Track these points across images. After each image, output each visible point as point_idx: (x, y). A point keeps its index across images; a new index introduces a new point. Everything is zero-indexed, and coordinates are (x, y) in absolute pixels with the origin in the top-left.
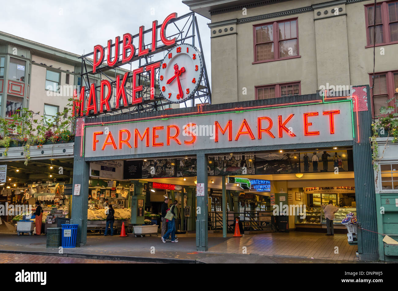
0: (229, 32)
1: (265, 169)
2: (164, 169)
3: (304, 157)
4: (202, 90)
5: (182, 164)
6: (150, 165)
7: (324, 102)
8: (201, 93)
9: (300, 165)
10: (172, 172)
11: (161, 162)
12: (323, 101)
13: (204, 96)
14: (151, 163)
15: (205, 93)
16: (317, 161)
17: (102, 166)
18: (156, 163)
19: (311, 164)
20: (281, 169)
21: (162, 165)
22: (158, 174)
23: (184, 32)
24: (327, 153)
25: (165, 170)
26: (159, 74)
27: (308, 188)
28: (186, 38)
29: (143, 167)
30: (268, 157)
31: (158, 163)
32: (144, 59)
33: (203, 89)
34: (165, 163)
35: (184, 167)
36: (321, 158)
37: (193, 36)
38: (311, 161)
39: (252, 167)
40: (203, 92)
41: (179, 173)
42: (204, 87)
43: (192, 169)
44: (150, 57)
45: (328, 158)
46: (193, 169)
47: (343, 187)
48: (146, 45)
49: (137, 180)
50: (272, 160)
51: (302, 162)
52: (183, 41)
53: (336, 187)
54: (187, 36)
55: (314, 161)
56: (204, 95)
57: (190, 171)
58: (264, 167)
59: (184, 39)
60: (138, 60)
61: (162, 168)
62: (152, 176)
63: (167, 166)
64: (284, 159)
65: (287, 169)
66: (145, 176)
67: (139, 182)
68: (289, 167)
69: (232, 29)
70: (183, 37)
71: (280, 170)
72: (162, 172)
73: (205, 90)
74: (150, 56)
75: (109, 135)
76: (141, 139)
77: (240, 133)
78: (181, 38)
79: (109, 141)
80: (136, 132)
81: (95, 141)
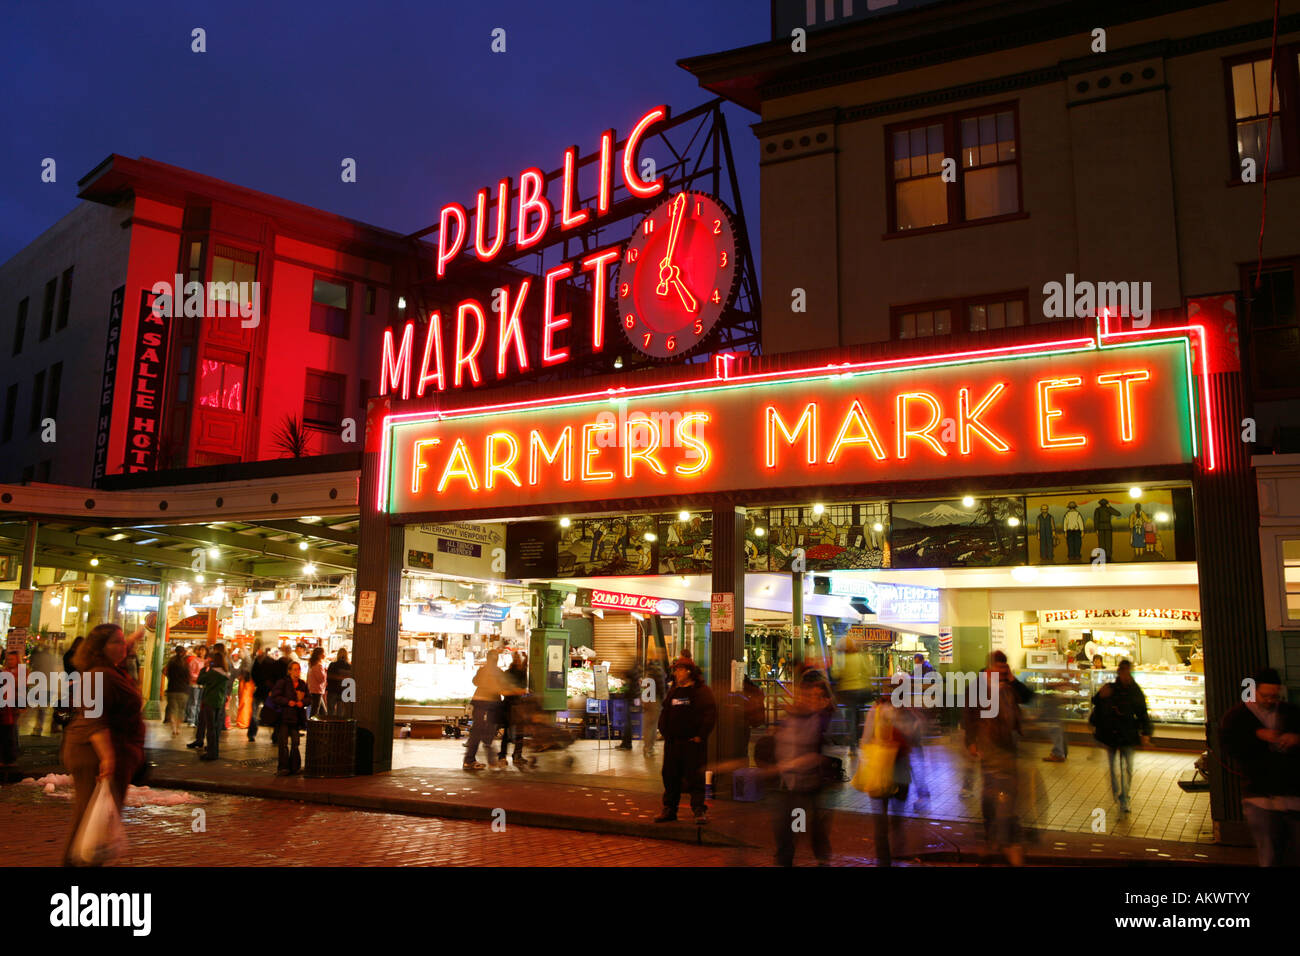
0: (815, 146)
1: (920, 552)
2: (621, 551)
3: (1040, 517)
4: (741, 325)
5: (673, 536)
6: (581, 540)
7: (1101, 347)
8: (737, 334)
9: (1026, 540)
10: (646, 559)
11: (614, 529)
12: (1096, 343)
13: (748, 342)
14: (584, 531)
15: (749, 334)
16: (1079, 531)
17: (440, 540)
18: (598, 534)
19: (1063, 538)
20: (970, 553)
21: (615, 538)
22: (604, 567)
23: (688, 160)
24: (1110, 504)
25: (624, 553)
26: (617, 279)
27: (1053, 612)
28: (697, 175)
29: (560, 543)
30: (928, 518)
31: (605, 533)
32: (577, 238)
33: (744, 321)
34: (624, 533)
35: (680, 545)
36: (1090, 522)
37: (715, 170)
38: (1061, 531)
39: (881, 548)
41: (665, 563)
42: (745, 317)
43: (702, 550)
44: (596, 234)
45: (1114, 520)
46: (707, 551)
47: (1158, 612)
48: (583, 202)
49: (546, 582)
50: (942, 527)
51: (1034, 532)
52: (686, 184)
53: (1137, 612)
54: (699, 170)
55: (1069, 531)
56: (747, 338)
57: (698, 557)
58: (917, 548)
59: (691, 179)
60: (561, 244)
61: (615, 547)
62: (587, 572)
63: (631, 541)
64: (978, 522)
65: (987, 554)
66: (566, 569)
67: (553, 588)
68: (994, 546)
69: (821, 138)
70: (689, 172)
71: (965, 555)
72: (617, 558)
73: (749, 325)
74: (595, 232)
75: (459, 450)
76: (550, 459)
77: (843, 440)
78: (680, 177)
79: (459, 465)
80: (536, 438)
81: (420, 466)
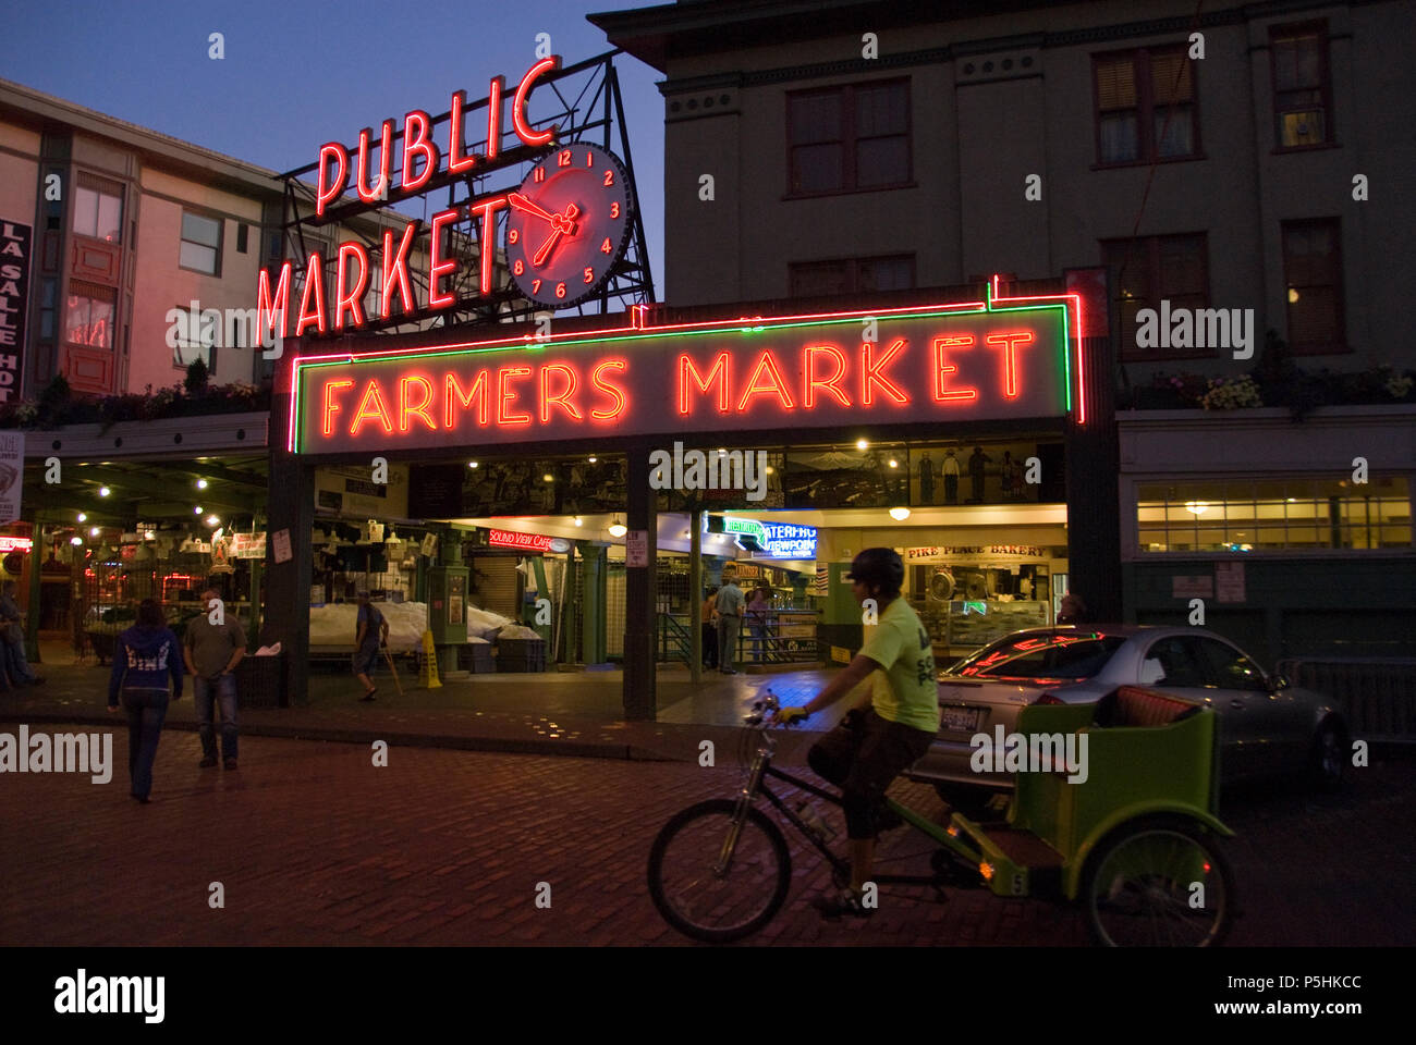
0: (717, 107)
1: (812, 494)
2: (524, 492)
3: (922, 462)
4: (628, 274)
5: (576, 478)
6: (484, 481)
7: (990, 310)
8: (623, 283)
9: (908, 483)
10: (549, 500)
11: (518, 471)
12: (987, 307)
13: (633, 292)
14: (488, 473)
15: (635, 284)
16: (956, 476)
17: (348, 481)
18: (502, 475)
19: (941, 482)
20: (858, 495)
21: (519, 479)
22: (508, 507)
23: (578, 110)
24: (983, 452)
25: (528, 493)
26: (507, 226)
27: (915, 549)
28: (586, 127)
29: (463, 484)
30: (820, 462)
31: (509, 474)
32: (463, 182)
33: (630, 270)
34: (528, 475)
35: (583, 486)
36: (965, 467)
37: (607, 122)
38: (939, 475)
39: (776, 488)
40: (630, 278)
41: (569, 502)
42: (634, 267)
43: (605, 490)
44: (481, 180)
45: (987, 466)
46: (610, 492)
47: (1008, 548)
48: (470, 147)
49: (447, 521)
50: (832, 471)
51: (915, 477)
52: (575, 135)
53: (990, 548)
54: (588, 123)
55: (946, 476)
56: (633, 287)
57: (601, 498)
58: (809, 490)
59: (580, 130)
60: (447, 189)
61: (519, 488)
62: (491, 512)
63: (534, 482)
64: (866, 466)
65: (872, 495)
66: (470, 509)
67: (453, 527)
68: (880, 489)
69: (725, 100)
70: (578, 123)
71: (853, 497)
72: (520, 499)
73: (635, 274)
74: (480, 177)
75: (372, 392)
76: (466, 402)
77: (753, 389)
78: (569, 128)
79: (372, 407)
80: (451, 381)
81: (331, 408)
